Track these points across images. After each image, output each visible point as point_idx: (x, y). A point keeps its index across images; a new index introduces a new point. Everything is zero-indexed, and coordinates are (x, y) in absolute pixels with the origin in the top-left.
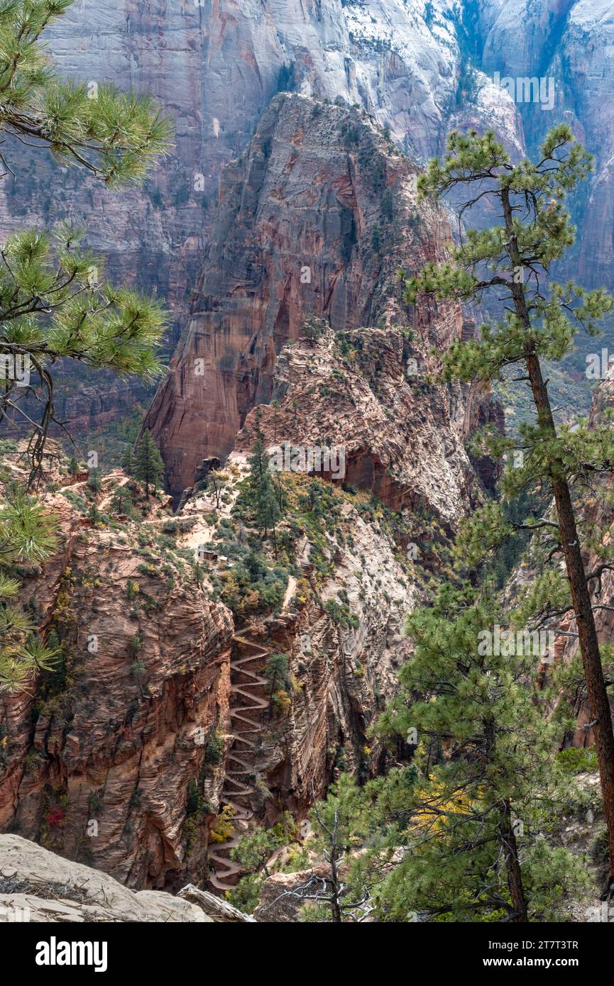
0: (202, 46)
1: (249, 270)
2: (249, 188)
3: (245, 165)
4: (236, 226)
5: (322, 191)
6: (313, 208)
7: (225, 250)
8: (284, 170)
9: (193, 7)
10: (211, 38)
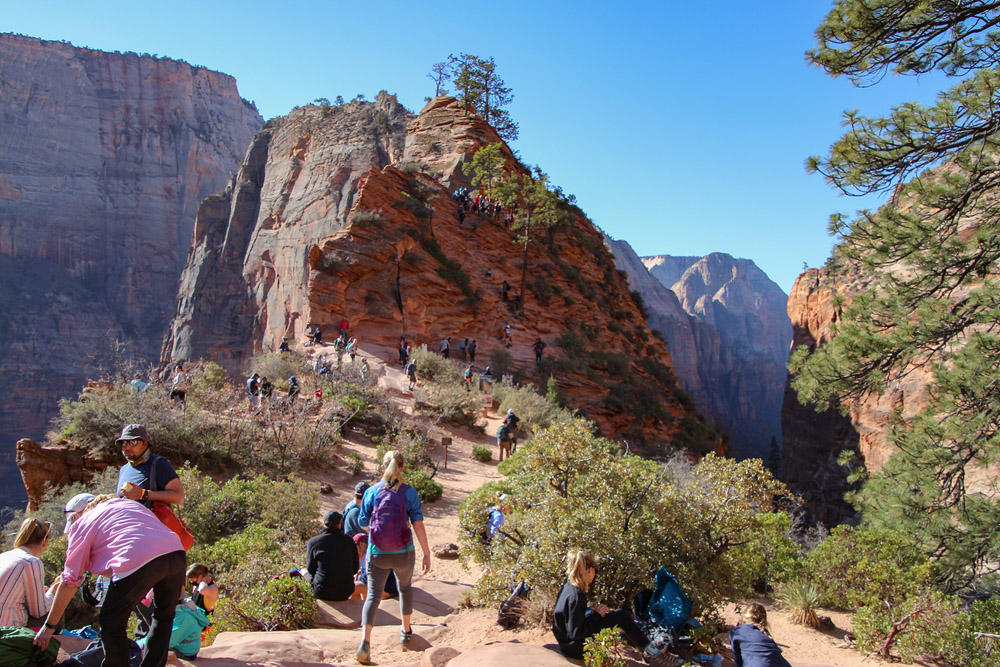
0: (178, 193)
1: (234, 322)
2: (236, 222)
3: (229, 201)
4: (218, 270)
5: (341, 195)
6: (328, 218)
8: (283, 191)
9: (170, 159)
10: (187, 187)
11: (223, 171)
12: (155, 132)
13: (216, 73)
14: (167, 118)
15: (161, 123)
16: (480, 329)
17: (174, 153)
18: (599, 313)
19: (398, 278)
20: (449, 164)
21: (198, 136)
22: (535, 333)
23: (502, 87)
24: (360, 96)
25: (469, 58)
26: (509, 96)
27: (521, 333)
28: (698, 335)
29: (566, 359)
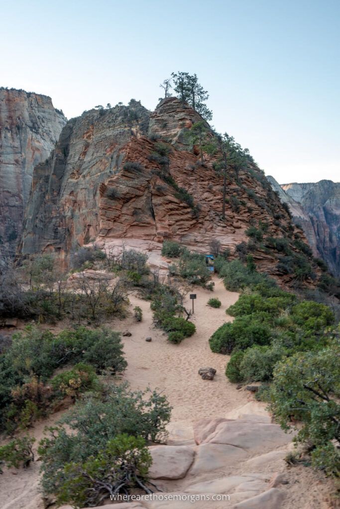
0: (22, 162)
1: (56, 232)
2: (54, 177)
3: (50, 164)
4: (45, 203)
5: (112, 158)
6: (106, 172)
7: (37, 221)
8: (80, 157)
9: (17, 144)
10: (27, 159)
11: (47, 149)
12: (8, 130)
13: (41, 96)
14: (15, 122)
15: (12, 124)
16: (200, 227)
17: (19, 141)
18: (268, 215)
19: (151, 200)
20: (175, 135)
21: (32, 130)
22: (233, 228)
23: (202, 91)
24: (120, 103)
25: (183, 74)
26: (206, 95)
27: (224, 229)
28: (316, 227)
29: (252, 243)
